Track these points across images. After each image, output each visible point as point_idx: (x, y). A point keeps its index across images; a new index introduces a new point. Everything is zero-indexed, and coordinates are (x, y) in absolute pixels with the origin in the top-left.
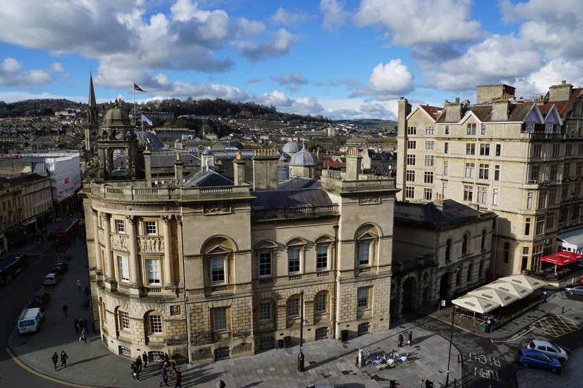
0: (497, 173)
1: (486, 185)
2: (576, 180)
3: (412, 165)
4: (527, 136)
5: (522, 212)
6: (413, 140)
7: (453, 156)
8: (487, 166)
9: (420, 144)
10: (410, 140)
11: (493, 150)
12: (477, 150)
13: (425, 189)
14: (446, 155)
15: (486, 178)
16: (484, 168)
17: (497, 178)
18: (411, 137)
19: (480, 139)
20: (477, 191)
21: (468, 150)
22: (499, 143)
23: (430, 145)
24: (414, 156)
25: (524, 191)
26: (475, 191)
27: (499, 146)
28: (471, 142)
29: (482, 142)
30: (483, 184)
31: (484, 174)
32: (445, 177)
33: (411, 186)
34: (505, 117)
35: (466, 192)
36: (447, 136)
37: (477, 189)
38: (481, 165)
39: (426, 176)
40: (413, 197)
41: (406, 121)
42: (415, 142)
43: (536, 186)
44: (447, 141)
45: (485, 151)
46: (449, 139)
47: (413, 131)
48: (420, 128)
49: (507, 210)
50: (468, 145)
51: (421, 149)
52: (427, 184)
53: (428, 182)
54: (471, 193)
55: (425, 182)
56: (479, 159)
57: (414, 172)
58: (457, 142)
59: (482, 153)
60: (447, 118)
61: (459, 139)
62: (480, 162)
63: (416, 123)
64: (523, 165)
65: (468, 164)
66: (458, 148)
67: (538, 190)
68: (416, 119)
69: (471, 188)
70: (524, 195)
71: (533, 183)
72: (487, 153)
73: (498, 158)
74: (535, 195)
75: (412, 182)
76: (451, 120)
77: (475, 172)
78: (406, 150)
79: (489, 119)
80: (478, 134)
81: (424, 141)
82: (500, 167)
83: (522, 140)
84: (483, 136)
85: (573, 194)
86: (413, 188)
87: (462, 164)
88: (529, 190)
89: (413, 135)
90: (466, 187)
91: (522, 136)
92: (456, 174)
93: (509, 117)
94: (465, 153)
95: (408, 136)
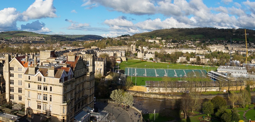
0: (51, 98)
1: (47, 103)
2: (79, 92)
3: (13, 85)
4: (62, 84)
5: (61, 115)
6: (12, 73)
7: (32, 89)
8: (46, 95)
9: (16, 75)
10: (11, 73)
11: (49, 89)
12: (42, 88)
13: (19, 96)
14: (29, 89)
15: (46, 100)
16: (45, 96)
17: (51, 100)
18: (12, 72)
19: (43, 84)
20: (43, 105)
21: (38, 87)
22: (51, 86)
23: (20, 76)
24: (13, 80)
25: (62, 106)
26: (42, 105)
27: (51, 87)
28: (39, 84)
29: (44, 85)
30: (45, 103)
31: (45, 98)
32: (29, 98)
33: (13, 94)
34: (53, 76)
35: (38, 105)
36: (29, 80)
37: (43, 104)
38: (44, 95)
39: (19, 90)
40: (13, 99)
41: (9, 65)
42: (13, 74)
43: (66, 104)
44: (29, 83)
45: (45, 89)
46: (30, 82)
47: (12, 69)
48: (16, 68)
49: (56, 114)
50: (38, 85)
51: (16, 77)
52: (19, 93)
53: (20, 92)
54: (40, 106)
55: (19, 92)
56: (43, 92)
57: (13, 88)
58: (33, 83)
59: (44, 89)
60: (29, 73)
61: (35, 82)
62: (44, 93)
63: (14, 65)
64: (61, 96)
65: (38, 94)
66: (34, 86)
67: (67, 105)
68: (14, 64)
69: (40, 104)
70: (62, 108)
71: (65, 103)
72: (46, 90)
73: (51, 92)
74: (66, 107)
75: (13, 92)
76: (31, 74)
77: (42, 97)
78: (9, 78)
79: (47, 76)
80: (42, 81)
81: (17, 74)
82: (52, 96)
83: (60, 86)
84: (44, 82)
85: (78, 98)
86: (13, 95)
87: (36, 93)
88: (63, 106)
89: (12, 71)
90: (38, 103)
91: (60, 84)
92: (34, 97)
93: (55, 76)
94: (37, 89)
95: (10, 71)
